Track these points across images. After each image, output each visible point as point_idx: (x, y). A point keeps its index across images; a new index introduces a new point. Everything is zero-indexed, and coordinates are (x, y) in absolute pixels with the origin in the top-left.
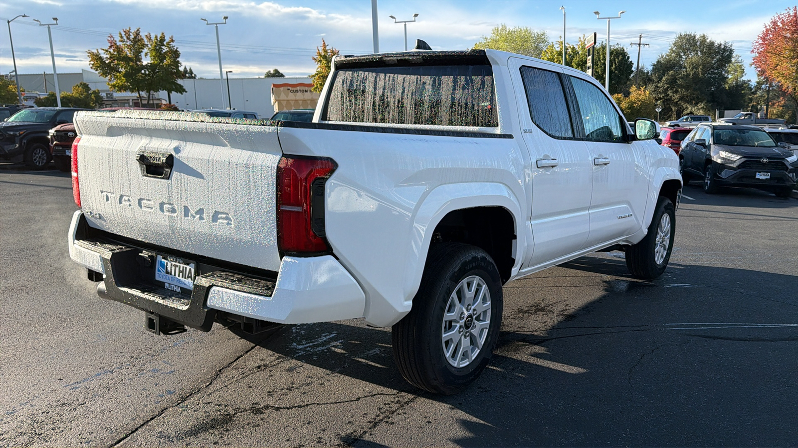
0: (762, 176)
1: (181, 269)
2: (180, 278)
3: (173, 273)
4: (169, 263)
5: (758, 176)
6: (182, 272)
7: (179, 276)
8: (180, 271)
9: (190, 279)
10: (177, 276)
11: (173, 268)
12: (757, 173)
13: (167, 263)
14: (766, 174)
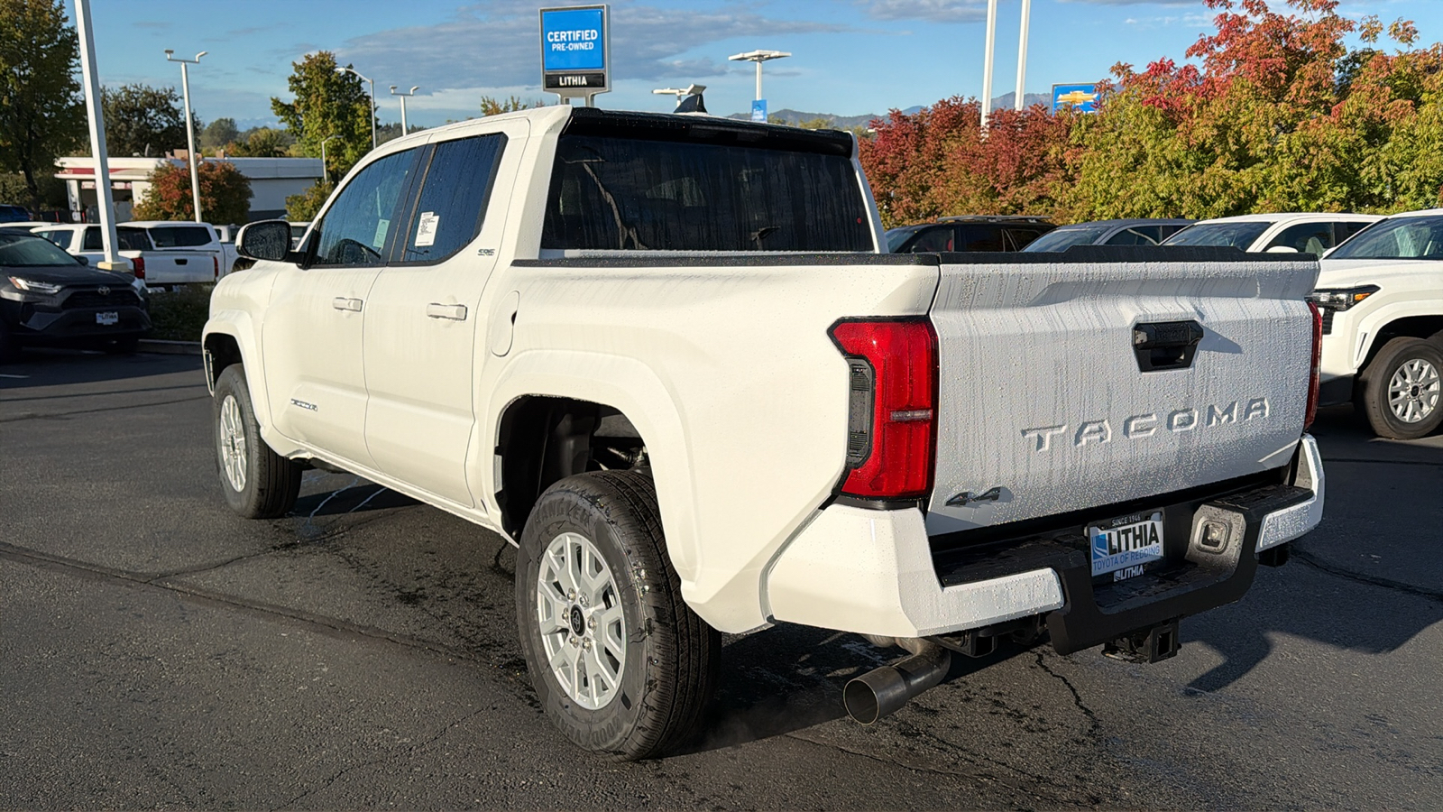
0: (106, 319)
1: (1138, 533)
2: (1139, 549)
3: (1123, 548)
4: (1112, 532)
5: (99, 320)
6: (1139, 537)
7: (1135, 547)
8: (1135, 538)
9: (1154, 542)
10: (1131, 548)
11: (1123, 537)
12: (98, 314)
13: (1110, 535)
14: (111, 314)
